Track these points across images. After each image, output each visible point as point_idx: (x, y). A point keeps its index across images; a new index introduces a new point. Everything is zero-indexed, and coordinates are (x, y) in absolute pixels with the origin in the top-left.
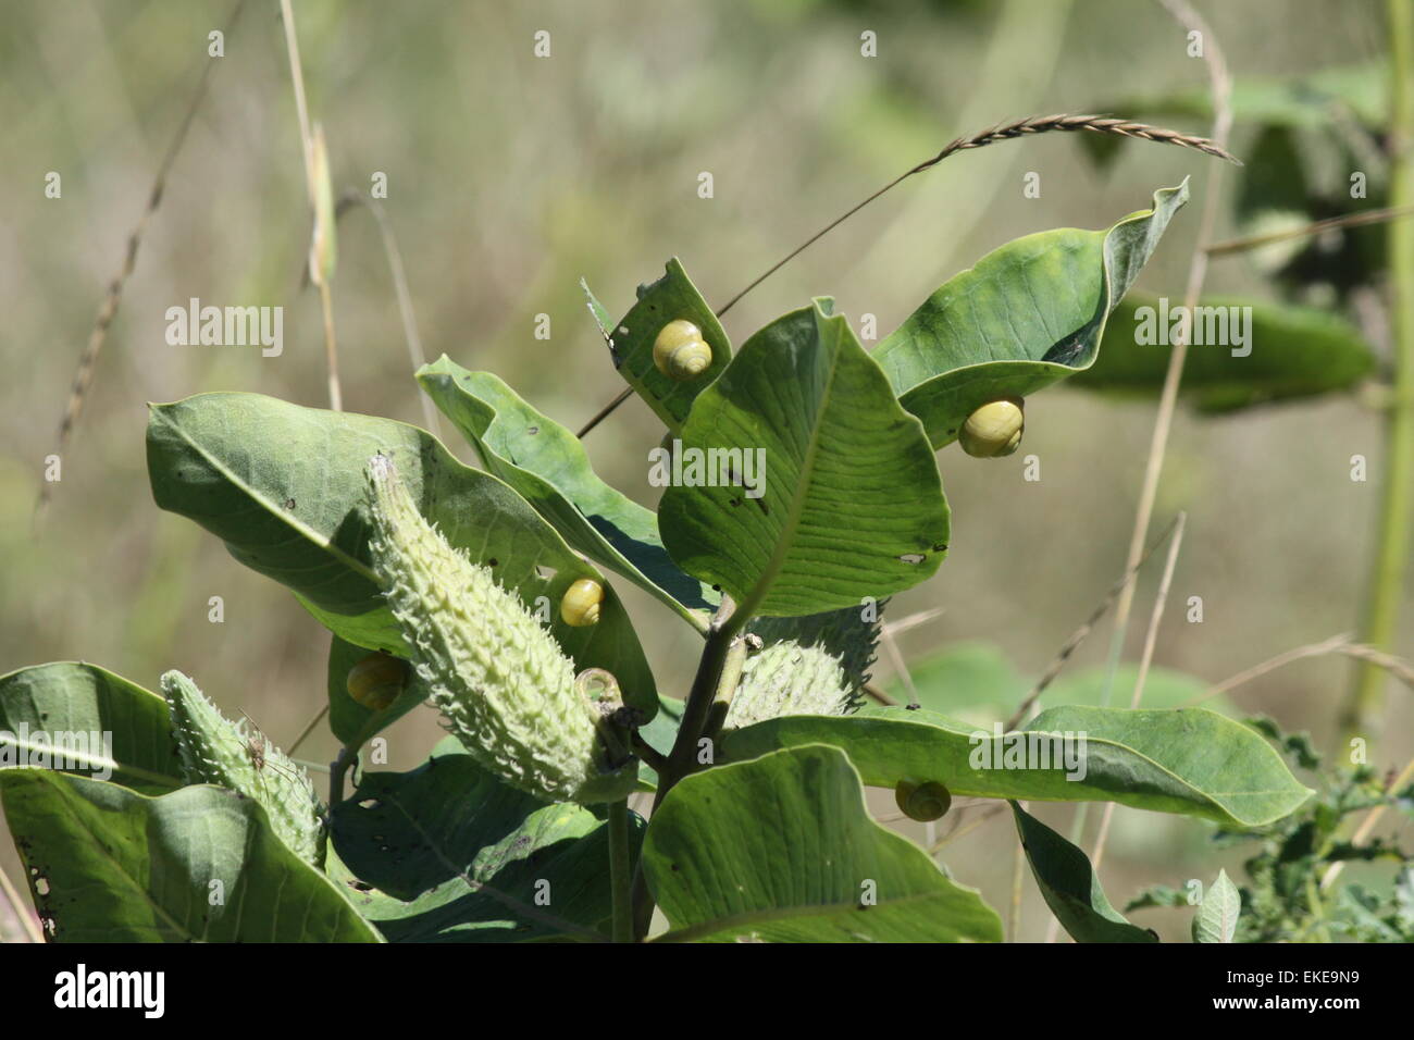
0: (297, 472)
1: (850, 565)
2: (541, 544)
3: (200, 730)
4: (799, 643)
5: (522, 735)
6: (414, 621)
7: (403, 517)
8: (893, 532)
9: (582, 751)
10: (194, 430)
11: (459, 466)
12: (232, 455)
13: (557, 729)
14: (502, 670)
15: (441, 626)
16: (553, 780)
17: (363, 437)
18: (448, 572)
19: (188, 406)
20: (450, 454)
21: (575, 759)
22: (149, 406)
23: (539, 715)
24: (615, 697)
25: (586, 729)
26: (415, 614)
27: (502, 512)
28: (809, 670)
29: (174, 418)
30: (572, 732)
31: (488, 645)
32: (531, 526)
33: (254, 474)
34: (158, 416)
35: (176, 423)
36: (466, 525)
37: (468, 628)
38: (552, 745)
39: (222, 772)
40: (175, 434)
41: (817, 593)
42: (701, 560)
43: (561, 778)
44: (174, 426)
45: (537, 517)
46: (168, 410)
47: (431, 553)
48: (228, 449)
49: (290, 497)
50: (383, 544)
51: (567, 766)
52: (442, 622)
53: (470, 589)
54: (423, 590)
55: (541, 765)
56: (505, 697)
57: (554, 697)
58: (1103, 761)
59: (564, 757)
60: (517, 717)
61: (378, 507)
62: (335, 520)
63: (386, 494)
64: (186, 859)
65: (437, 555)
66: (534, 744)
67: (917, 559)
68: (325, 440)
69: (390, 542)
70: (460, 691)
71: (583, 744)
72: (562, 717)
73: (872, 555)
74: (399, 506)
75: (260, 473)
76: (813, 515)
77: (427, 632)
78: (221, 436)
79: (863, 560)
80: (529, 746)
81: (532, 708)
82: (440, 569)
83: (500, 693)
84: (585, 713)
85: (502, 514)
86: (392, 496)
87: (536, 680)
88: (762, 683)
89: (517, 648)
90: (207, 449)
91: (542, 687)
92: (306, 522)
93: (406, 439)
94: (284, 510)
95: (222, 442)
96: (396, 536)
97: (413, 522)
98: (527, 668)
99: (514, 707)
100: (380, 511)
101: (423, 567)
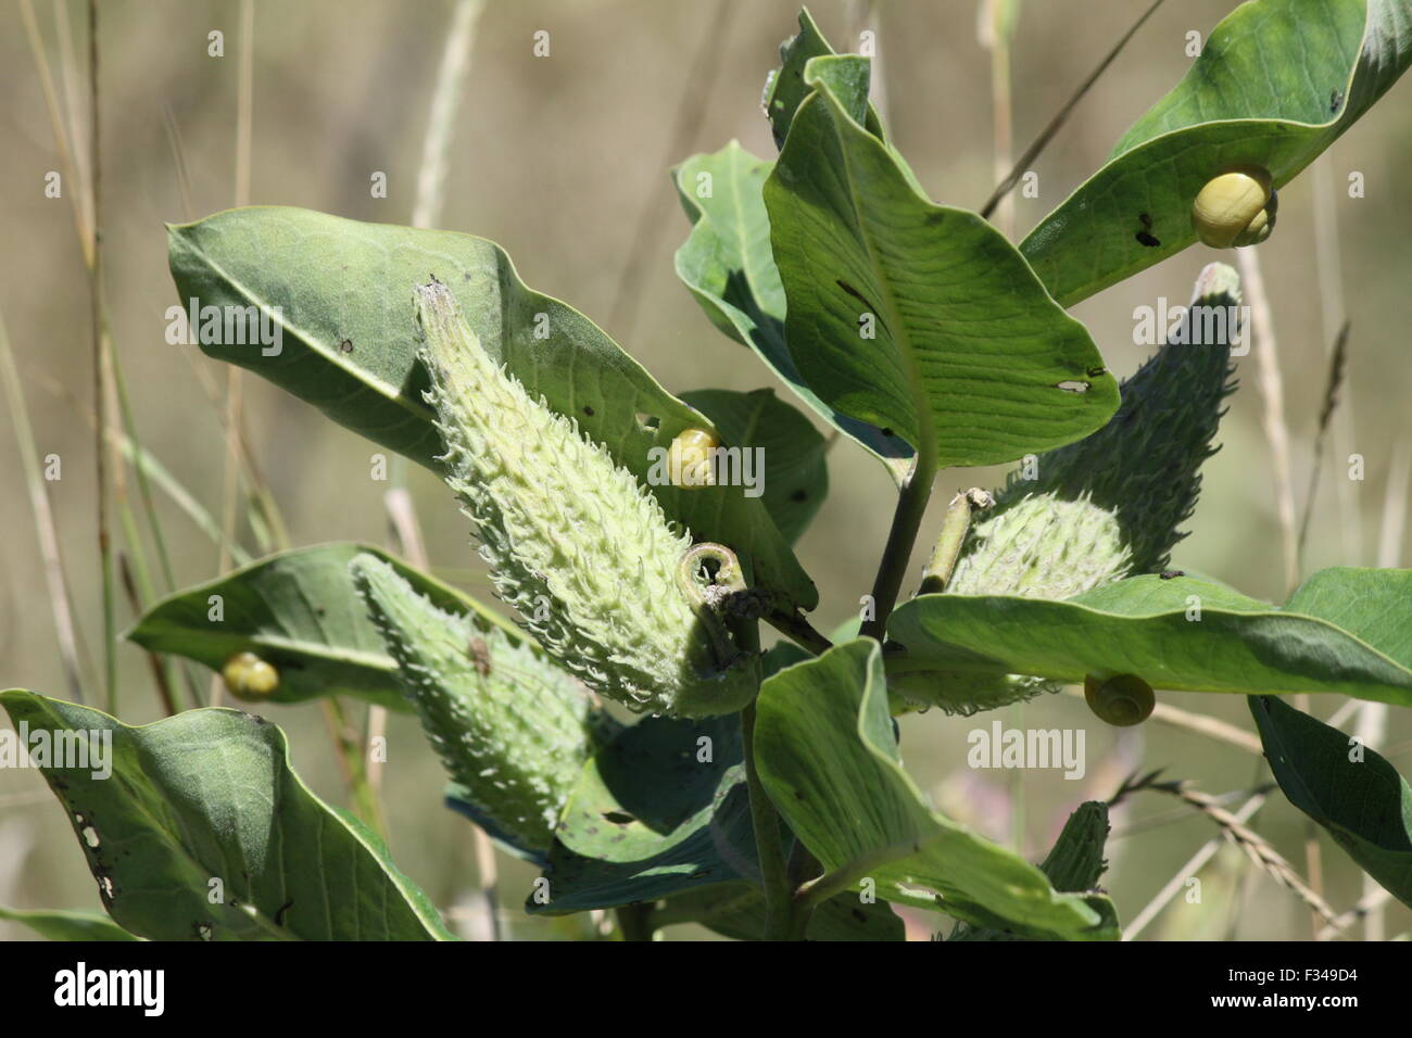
0: (350, 305)
1: (1008, 398)
2: (633, 386)
3: (399, 629)
4: (1057, 497)
5: (600, 633)
6: (472, 491)
7: (458, 360)
8: (1025, 355)
9: (675, 651)
10: (221, 257)
11: (526, 291)
12: (269, 287)
13: (643, 623)
14: (568, 549)
15: (499, 499)
16: (645, 688)
17: (432, 257)
18: (512, 427)
19: (210, 226)
20: (517, 274)
21: (667, 661)
22: (167, 229)
23: (616, 606)
24: (731, 579)
25: (680, 622)
26: (473, 483)
27: (579, 347)
28: (1067, 531)
29: (196, 242)
30: (662, 627)
31: (554, 518)
32: (616, 363)
33: (298, 310)
34: (178, 241)
35: (201, 249)
36: (545, 365)
37: (531, 498)
38: (637, 643)
39: (433, 679)
40: (201, 263)
41: (997, 435)
42: (856, 397)
43: (654, 686)
44: (199, 253)
45: (620, 352)
46: (189, 232)
47: (492, 403)
48: (265, 280)
49: (345, 337)
50: (436, 395)
51: (659, 670)
52: (501, 491)
53: (538, 449)
54: (481, 451)
55: (627, 670)
56: (575, 584)
57: (637, 582)
58: (1299, 642)
59: (653, 659)
60: (593, 609)
61: (427, 348)
62: (403, 365)
63: (435, 330)
64: (199, 803)
65: (499, 405)
66: (614, 644)
67: (1081, 387)
68: (384, 264)
69: (441, 391)
70: (524, 579)
71: (677, 641)
72: (648, 609)
73: (1028, 385)
74: (452, 344)
75: (304, 308)
76: (924, 337)
77: (486, 505)
78: (256, 264)
79: (1022, 392)
80: (607, 645)
81: (609, 598)
82: (501, 423)
83: (571, 580)
84: (683, 601)
85: (580, 350)
86: (443, 332)
87: (615, 563)
88: (1000, 549)
89: (592, 521)
90: (239, 280)
91: (622, 571)
92: (369, 368)
93: (484, 257)
94: (340, 354)
95: (256, 270)
96: (448, 384)
97: (471, 366)
98: (603, 548)
99: (588, 599)
100: (429, 352)
101: (479, 422)
